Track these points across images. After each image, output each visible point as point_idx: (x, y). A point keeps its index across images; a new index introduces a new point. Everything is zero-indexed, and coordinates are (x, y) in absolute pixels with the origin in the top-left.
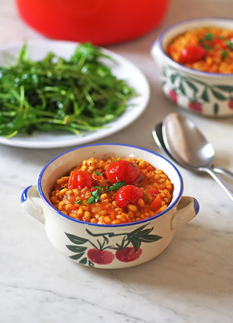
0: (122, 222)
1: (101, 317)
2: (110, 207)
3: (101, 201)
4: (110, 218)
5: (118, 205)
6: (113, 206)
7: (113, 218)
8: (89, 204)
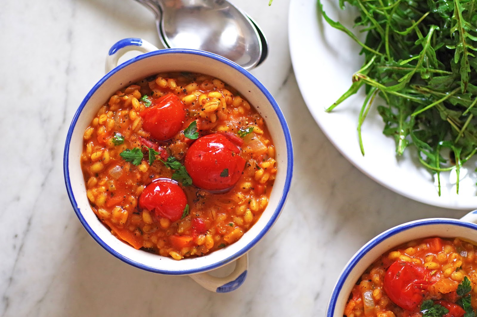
0: (109, 219)
1: (18, 199)
2: (131, 187)
3: (135, 169)
4: (106, 202)
5: (139, 197)
6: (136, 190)
7: (108, 205)
8: (122, 157)
